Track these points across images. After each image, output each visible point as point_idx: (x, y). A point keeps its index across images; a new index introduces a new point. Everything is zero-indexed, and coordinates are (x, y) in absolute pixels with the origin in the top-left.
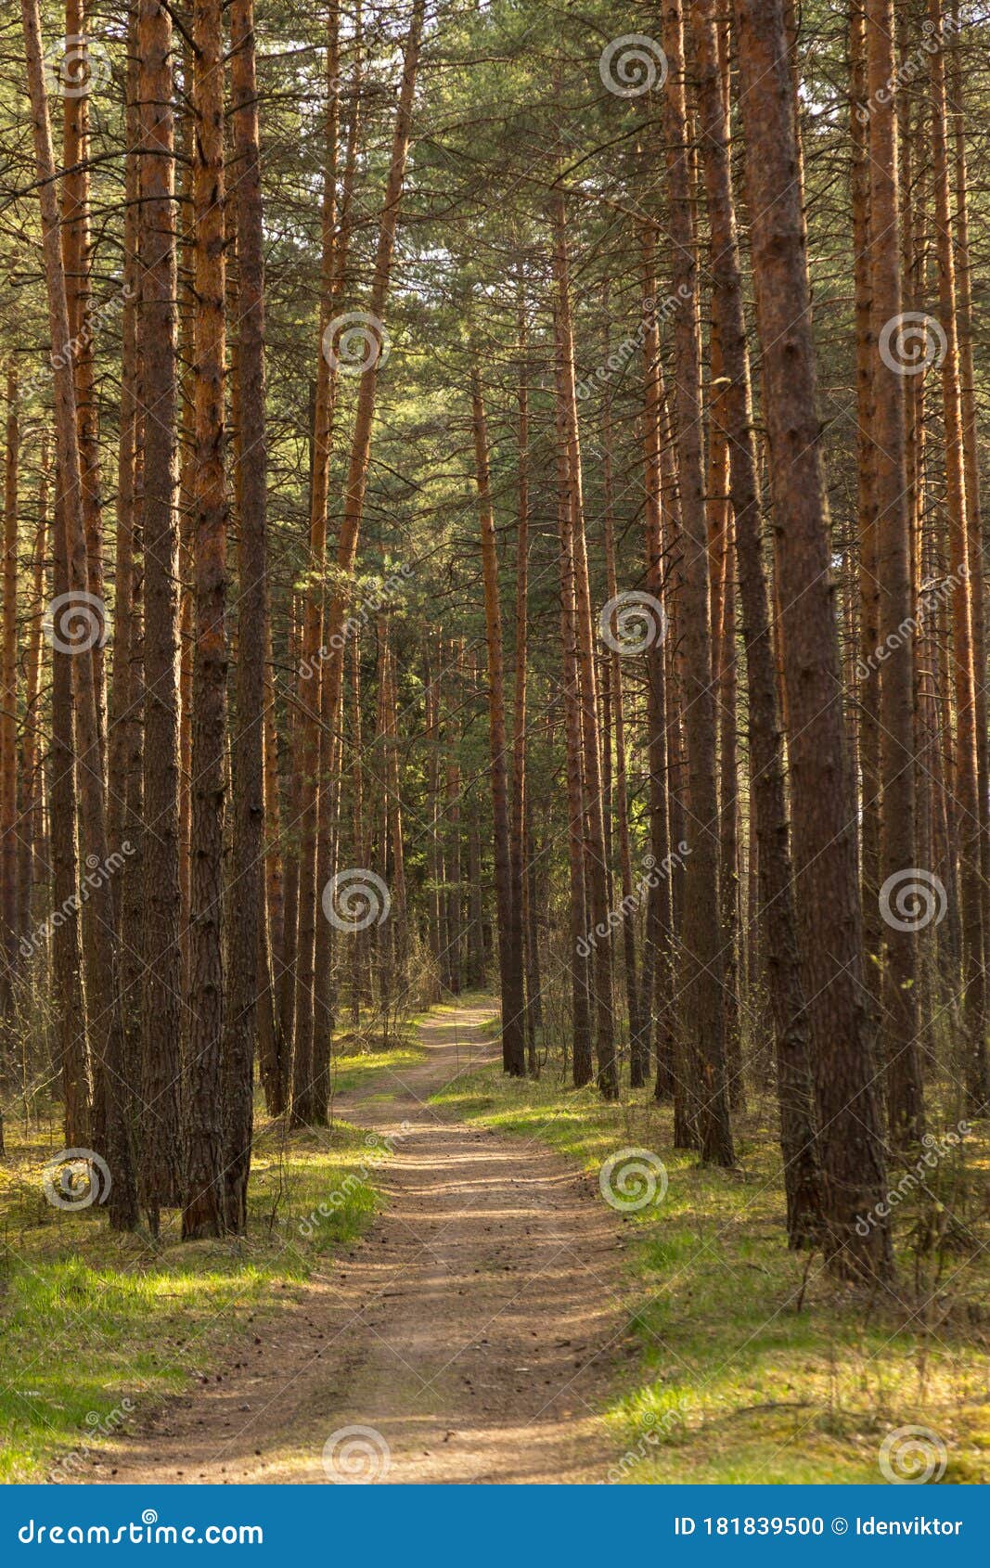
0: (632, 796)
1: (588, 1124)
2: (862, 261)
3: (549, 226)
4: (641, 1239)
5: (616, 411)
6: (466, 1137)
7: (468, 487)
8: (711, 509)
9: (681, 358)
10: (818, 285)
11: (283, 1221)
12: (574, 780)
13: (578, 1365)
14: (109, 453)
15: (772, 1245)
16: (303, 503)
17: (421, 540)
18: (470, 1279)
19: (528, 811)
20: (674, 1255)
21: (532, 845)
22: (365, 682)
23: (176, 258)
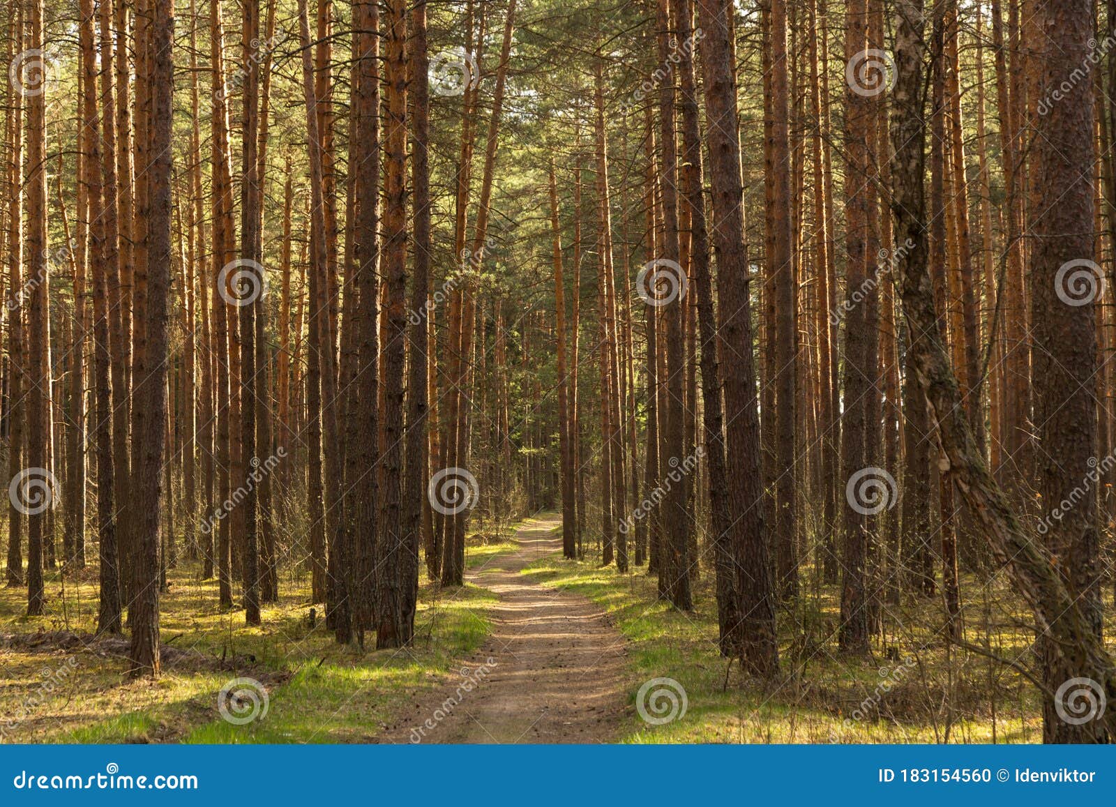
0: (637, 401)
1: (609, 586)
2: (768, 97)
3: (593, 78)
4: (637, 650)
5: (629, 182)
6: (542, 593)
7: (547, 225)
8: (682, 238)
9: (668, 152)
10: (745, 112)
11: (435, 639)
12: (605, 391)
13: (599, 721)
14: (341, 204)
15: (711, 654)
16: (452, 233)
17: (520, 255)
18: (540, 672)
19: (579, 408)
20: (655, 659)
21: (581, 428)
22: (487, 335)
23: (380, 92)
